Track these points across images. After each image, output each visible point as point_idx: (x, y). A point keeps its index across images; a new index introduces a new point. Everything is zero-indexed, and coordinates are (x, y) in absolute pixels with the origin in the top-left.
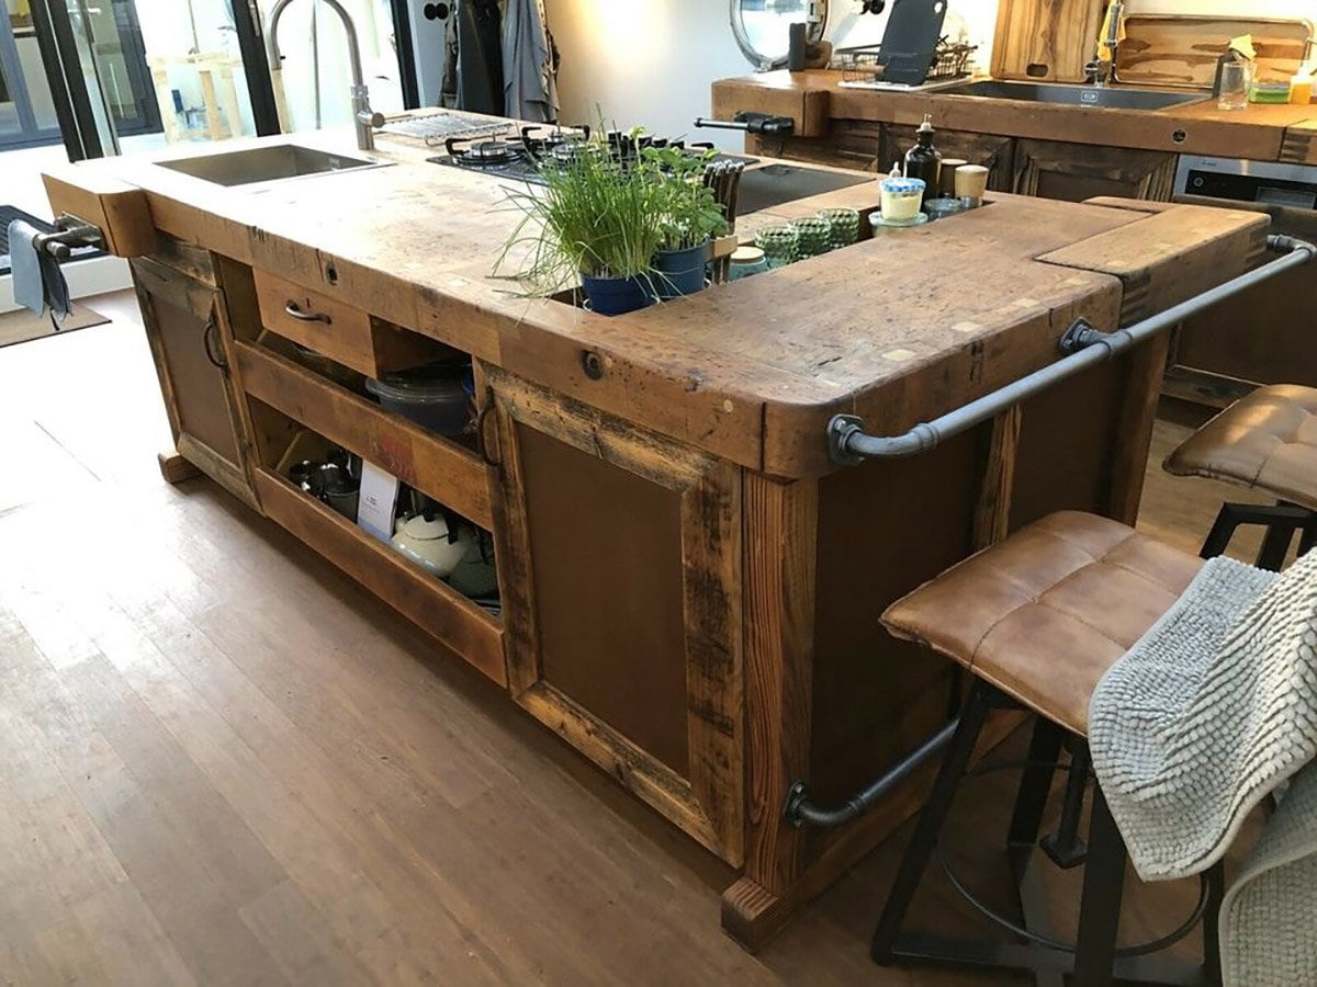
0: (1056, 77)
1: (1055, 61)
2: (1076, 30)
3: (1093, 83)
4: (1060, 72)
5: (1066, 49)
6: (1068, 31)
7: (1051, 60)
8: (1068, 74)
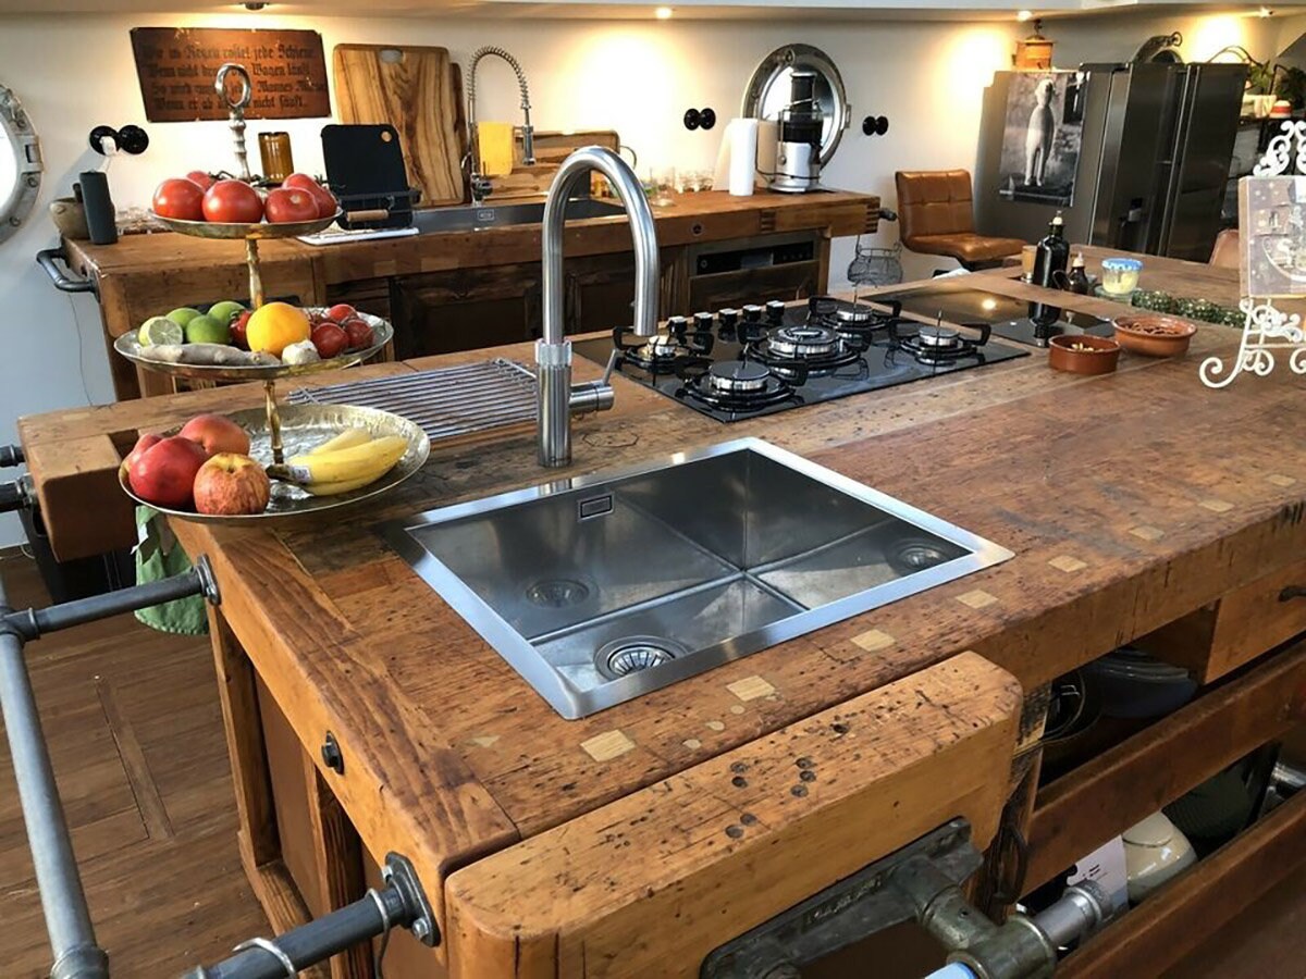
0: (433, 201)
1: (426, 185)
2: (438, 153)
3: (471, 202)
4: (435, 196)
5: (434, 172)
6: (430, 155)
7: (422, 185)
8: (444, 198)
